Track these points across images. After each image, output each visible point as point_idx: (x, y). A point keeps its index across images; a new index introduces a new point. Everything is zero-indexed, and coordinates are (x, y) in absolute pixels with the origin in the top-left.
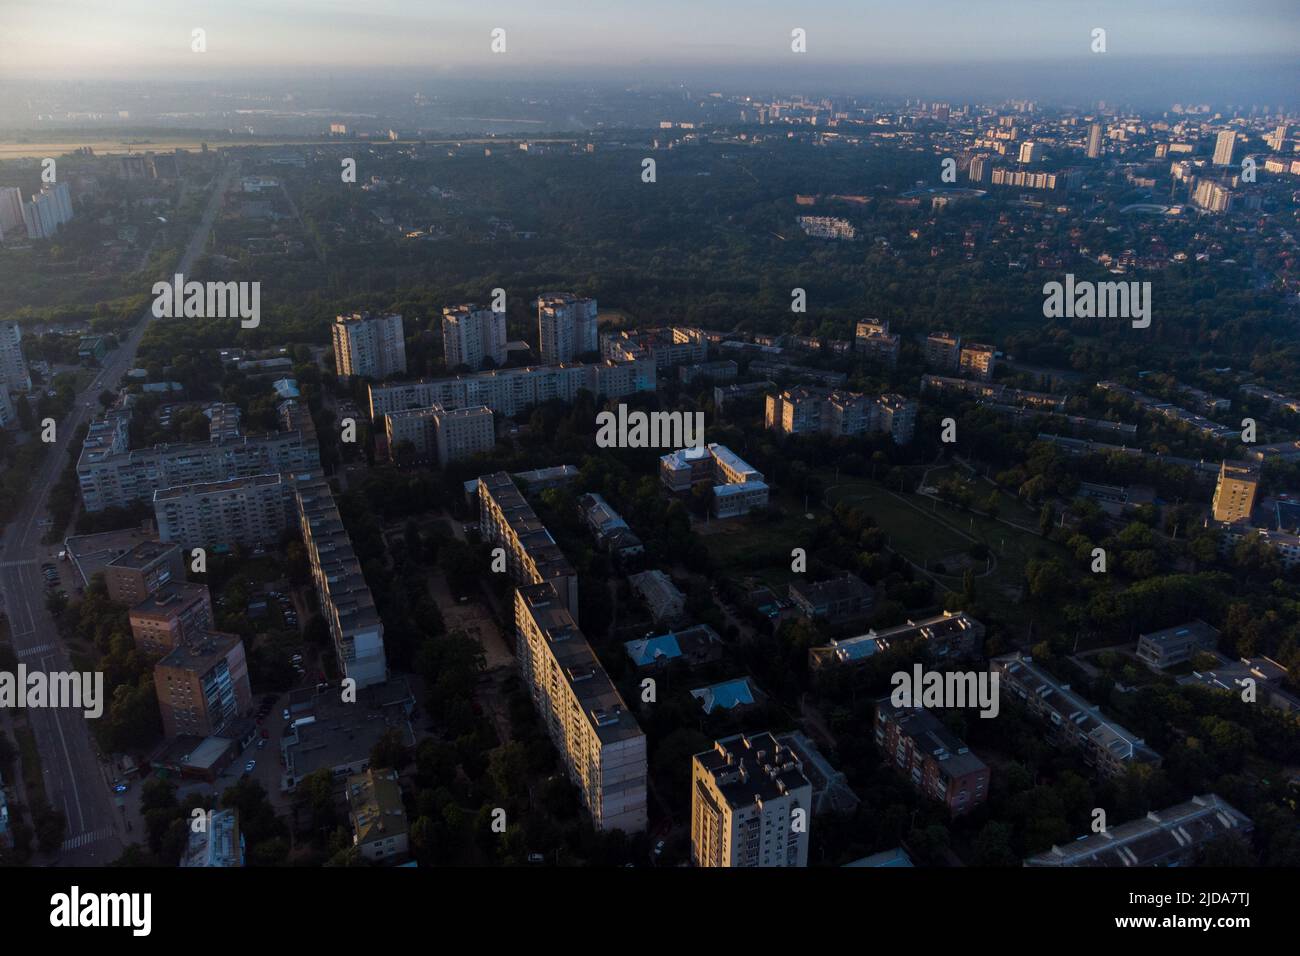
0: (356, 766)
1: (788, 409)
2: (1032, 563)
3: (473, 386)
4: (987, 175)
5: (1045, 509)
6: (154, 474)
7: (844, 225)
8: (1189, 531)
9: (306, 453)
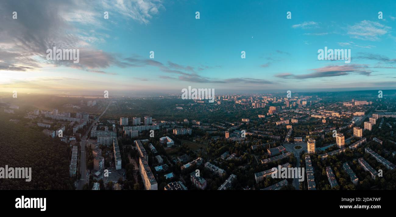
0: (116, 182)
1: (176, 131)
2: (208, 148)
3: (136, 128)
4: (197, 102)
5: (208, 141)
6: (99, 134)
7: (182, 108)
8: (224, 140)
9: (115, 134)
